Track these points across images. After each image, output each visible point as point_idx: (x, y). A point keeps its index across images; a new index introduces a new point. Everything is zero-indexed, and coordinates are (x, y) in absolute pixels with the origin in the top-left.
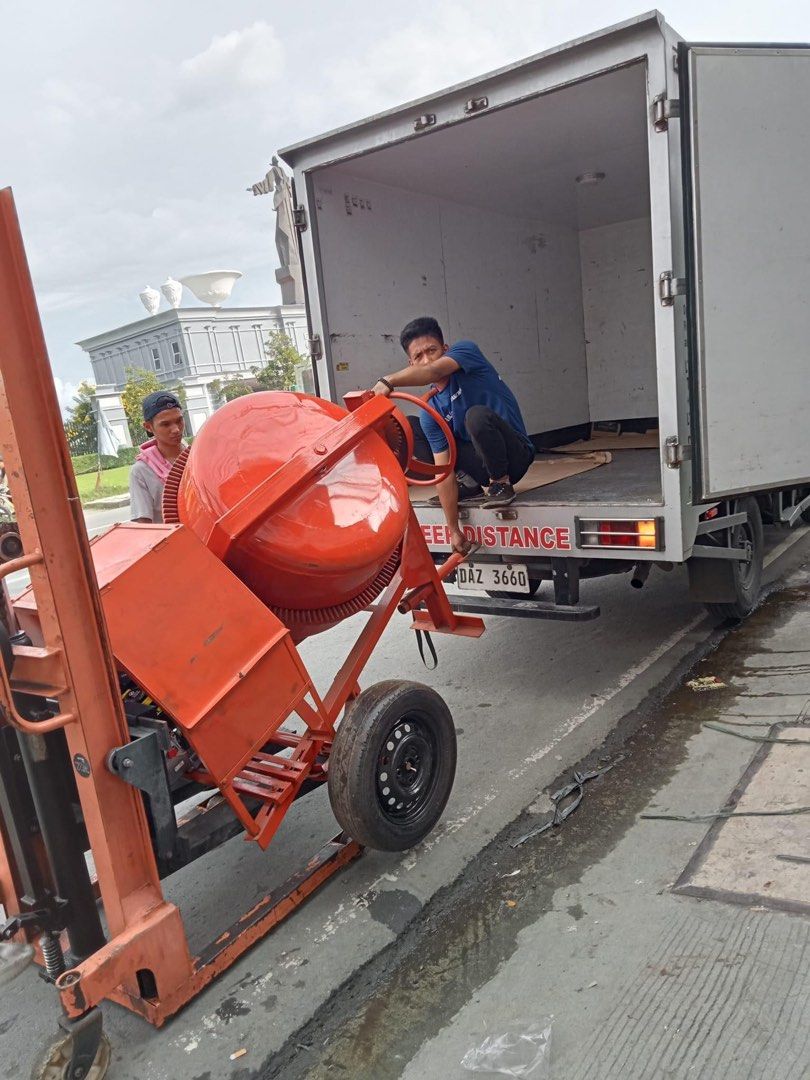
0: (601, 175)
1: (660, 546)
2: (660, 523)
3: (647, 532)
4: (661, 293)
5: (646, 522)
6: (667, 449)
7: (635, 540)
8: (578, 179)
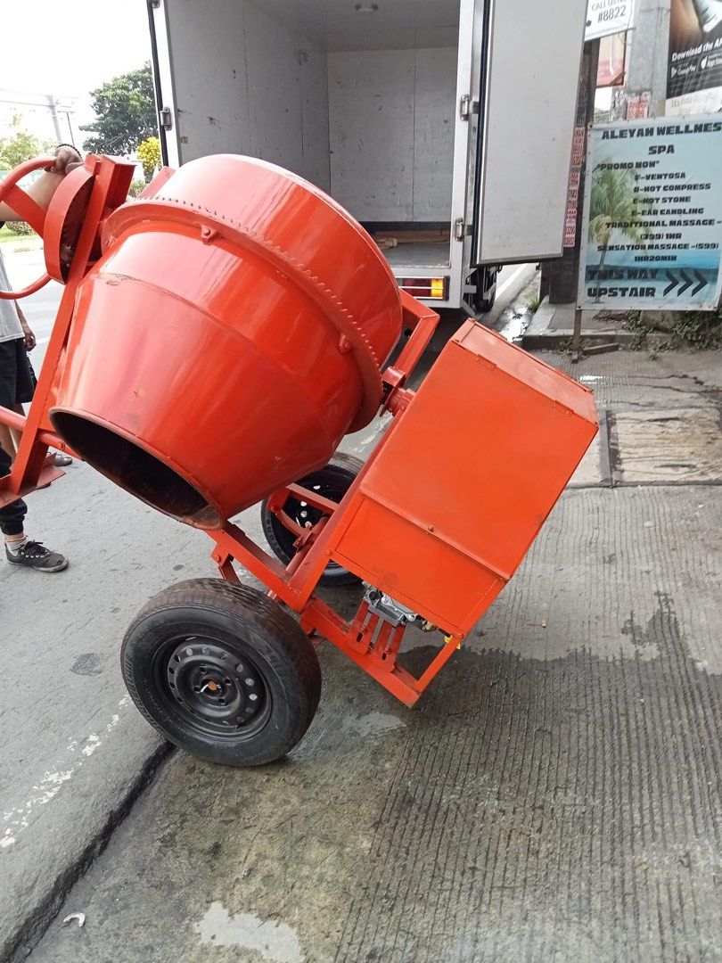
0: (375, 7)
1: (446, 297)
2: (447, 281)
3: (437, 288)
4: (461, 111)
5: (437, 280)
6: (456, 226)
7: (428, 293)
8: (358, 7)
